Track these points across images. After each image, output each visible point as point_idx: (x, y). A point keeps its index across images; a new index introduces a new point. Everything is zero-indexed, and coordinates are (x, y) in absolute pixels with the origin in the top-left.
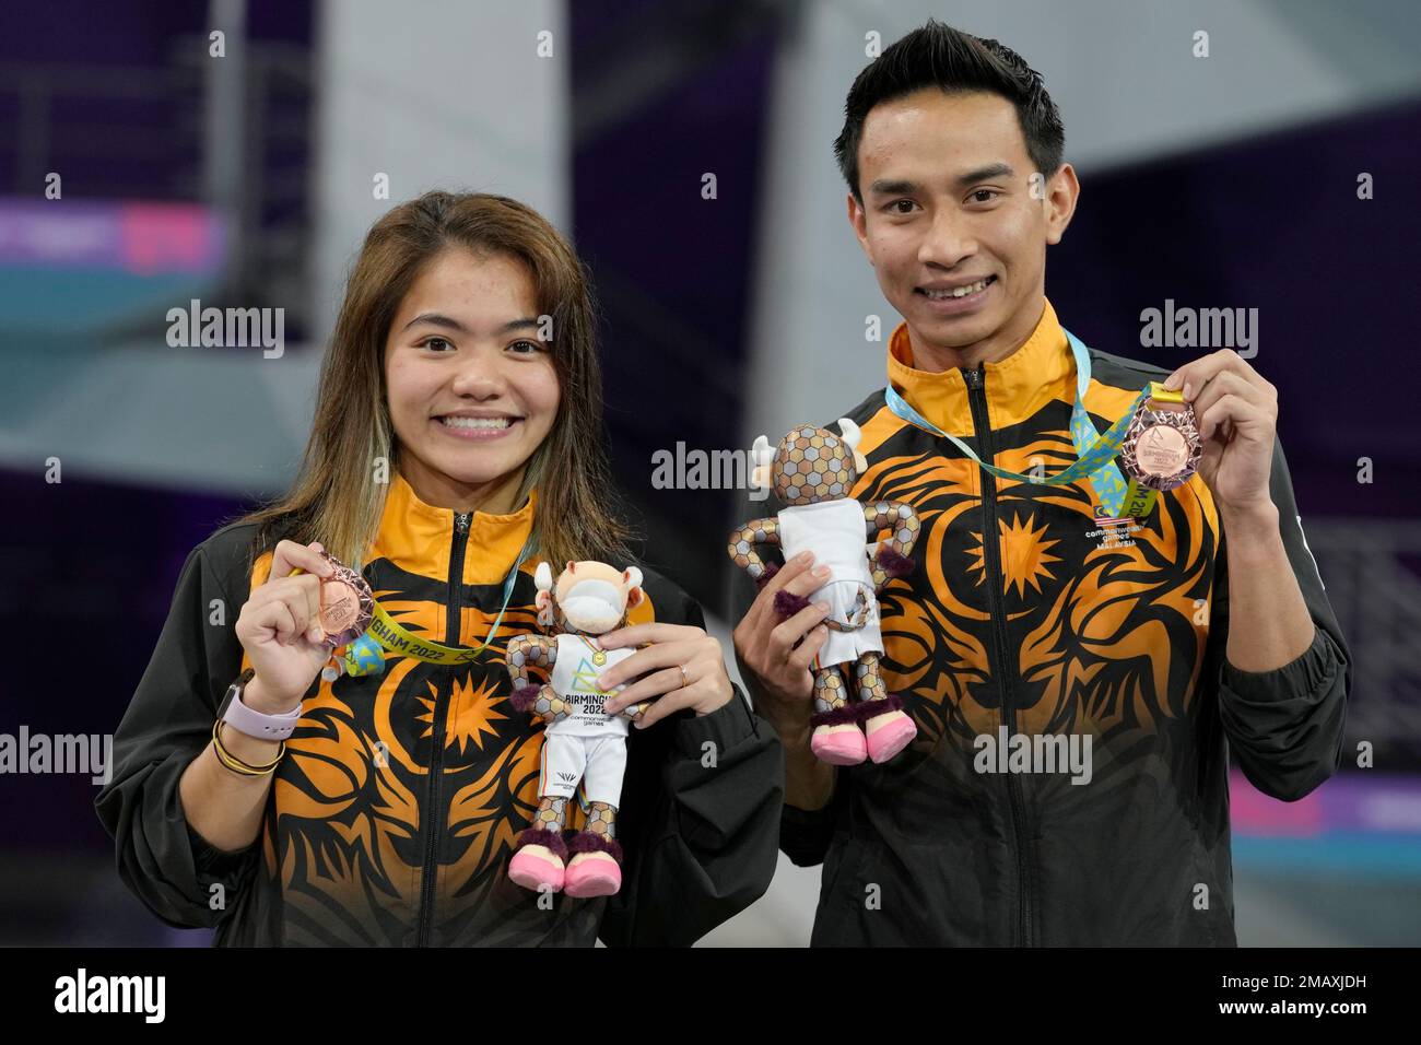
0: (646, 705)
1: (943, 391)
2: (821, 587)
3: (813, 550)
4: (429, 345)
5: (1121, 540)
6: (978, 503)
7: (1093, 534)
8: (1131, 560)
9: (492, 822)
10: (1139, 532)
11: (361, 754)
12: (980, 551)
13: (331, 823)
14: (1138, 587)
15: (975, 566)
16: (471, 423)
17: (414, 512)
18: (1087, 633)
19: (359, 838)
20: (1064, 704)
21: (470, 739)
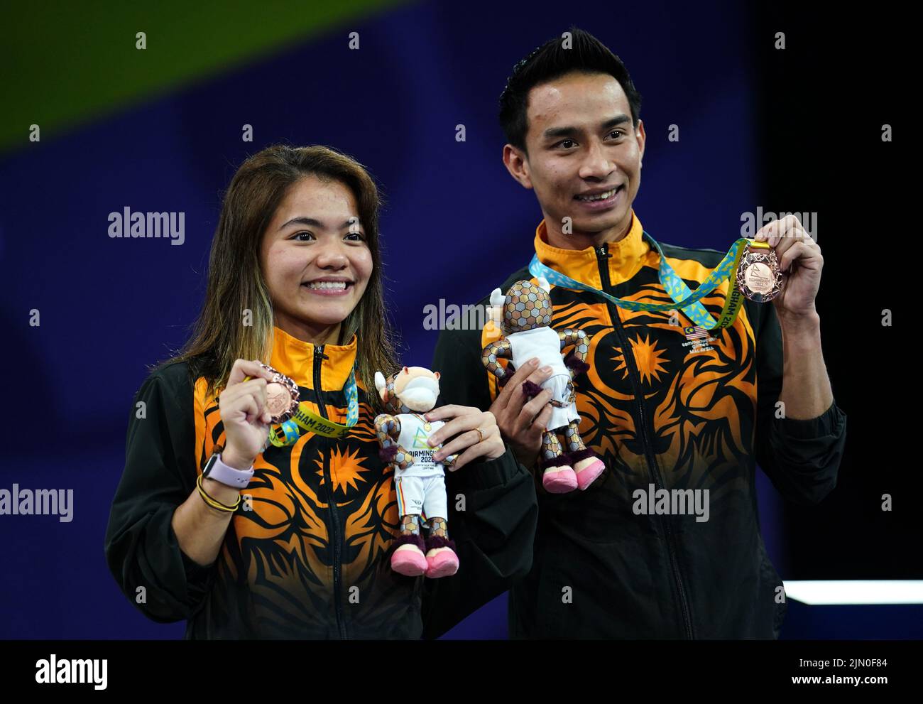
0: (457, 455)
1: (583, 262)
2: (547, 379)
3: (538, 357)
4: (299, 238)
5: (703, 347)
6: (612, 330)
7: (686, 344)
8: (712, 358)
9: (372, 535)
10: (713, 342)
11: (288, 496)
12: (622, 358)
13: (275, 541)
14: (718, 375)
15: (620, 367)
16: (329, 285)
17: (291, 346)
18: (691, 405)
19: (294, 550)
20: (685, 449)
21: (348, 484)
